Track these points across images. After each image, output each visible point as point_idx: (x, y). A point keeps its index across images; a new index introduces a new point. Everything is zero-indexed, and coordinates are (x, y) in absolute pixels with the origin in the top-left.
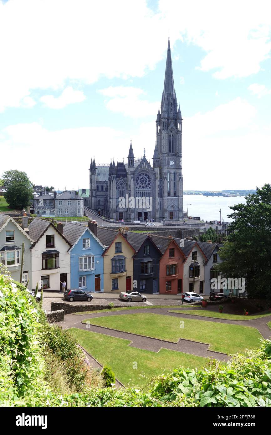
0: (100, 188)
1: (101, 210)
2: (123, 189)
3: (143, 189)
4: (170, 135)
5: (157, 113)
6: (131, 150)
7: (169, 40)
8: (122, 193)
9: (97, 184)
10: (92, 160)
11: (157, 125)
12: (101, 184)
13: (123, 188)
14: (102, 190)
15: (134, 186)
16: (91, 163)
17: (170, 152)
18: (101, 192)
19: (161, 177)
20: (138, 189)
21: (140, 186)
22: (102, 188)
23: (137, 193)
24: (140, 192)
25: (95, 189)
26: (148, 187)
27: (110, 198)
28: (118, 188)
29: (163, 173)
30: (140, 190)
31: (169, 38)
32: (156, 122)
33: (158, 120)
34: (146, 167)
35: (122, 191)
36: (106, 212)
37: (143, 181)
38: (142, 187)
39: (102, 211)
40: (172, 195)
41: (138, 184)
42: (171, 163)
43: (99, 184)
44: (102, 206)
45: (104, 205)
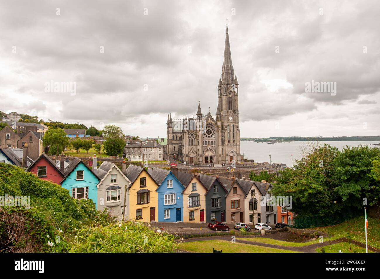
0: (175, 138)
1: (176, 155)
3: (208, 139)
4: (229, 97)
5: (219, 80)
6: (199, 108)
7: (227, 26)
8: (193, 142)
9: (173, 135)
10: (169, 117)
11: (219, 90)
12: (176, 135)
13: (193, 138)
14: (177, 139)
15: (202, 136)
16: (169, 119)
17: (229, 109)
18: (176, 141)
19: (223, 129)
20: (205, 139)
21: (206, 136)
22: (177, 138)
23: (204, 141)
24: (206, 141)
25: (171, 138)
26: (213, 137)
27: (183, 146)
28: (189, 138)
29: (224, 126)
32: (218, 87)
33: (220, 86)
34: (211, 122)
35: (193, 140)
36: (180, 157)
37: (209, 132)
38: (208, 137)
39: (177, 156)
40: (231, 143)
42: (231, 118)
43: (174, 135)
44: (177, 151)
45: (179, 150)
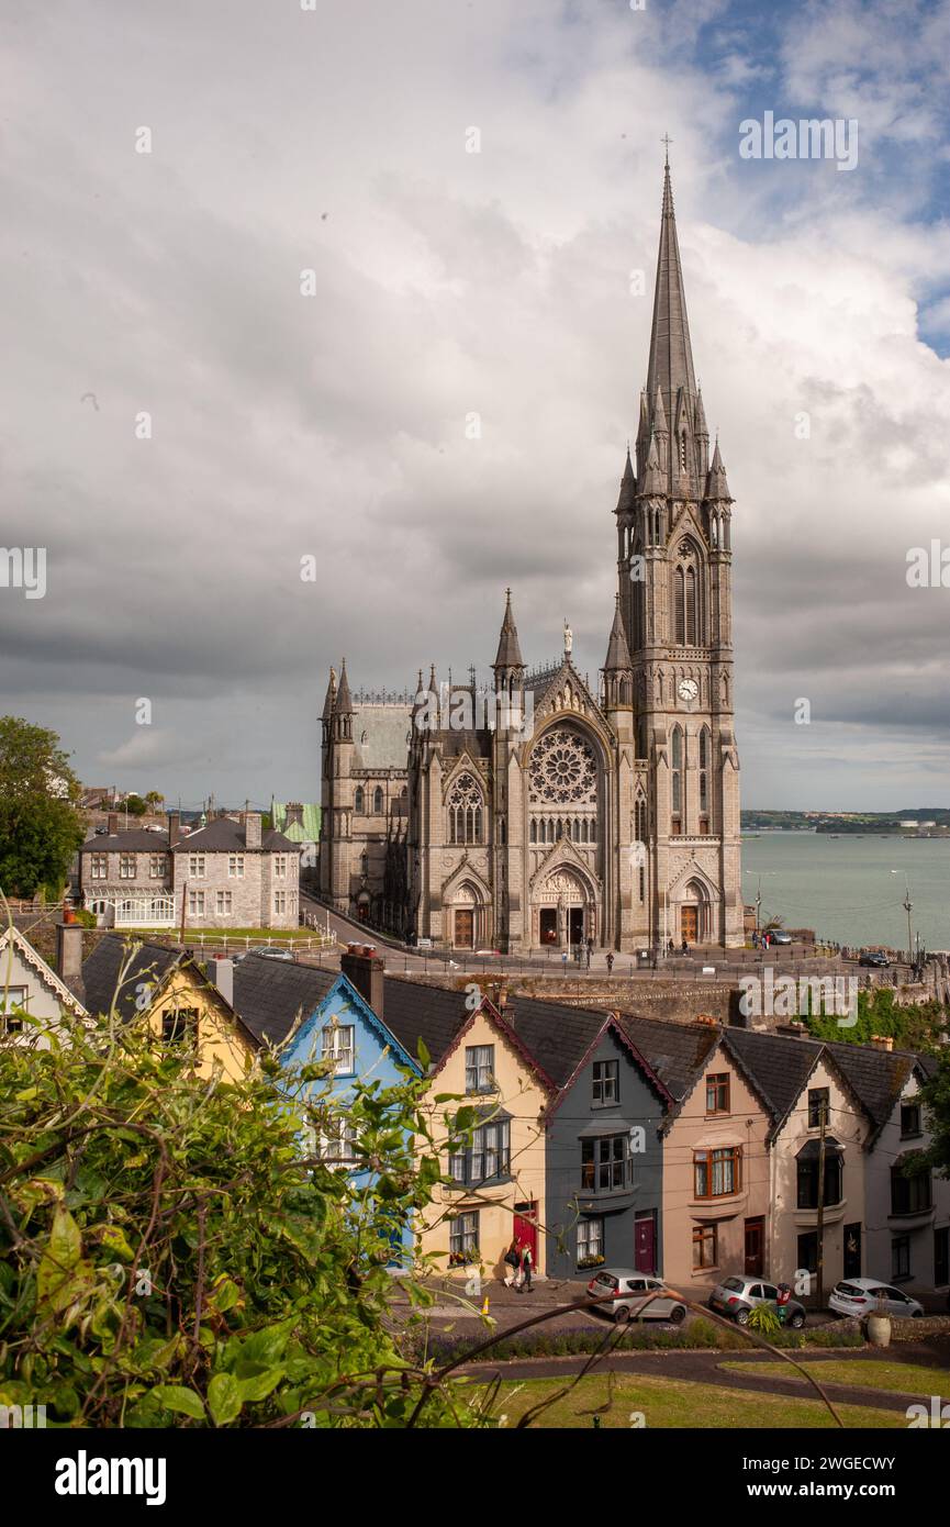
0: (369, 802)
1: (372, 898)
2: (474, 806)
3: (561, 807)
4: (679, 568)
5: (621, 473)
6: (508, 630)
7: (667, 177)
8: (470, 823)
9: (357, 782)
10: (332, 679)
11: (621, 527)
12: (374, 783)
13: (474, 799)
14: (378, 808)
15: (523, 790)
16: (331, 691)
17: (680, 639)
18: (373, 820)
19: (641, 751)
20: (537, 806)
21: (549, 793)
22: (378, 800)
23: (534, 821)
24: (547, 817)
25: (349, 805)
26: (586, 797)
27: (416, 847)
28: (449, 799)
29: (650, 735)
30: (548, 808)
31: (667, 168)
32: (617, 512)
33: (628, 503)
34: (576, 709)
35: (470, 815)
36: (396, 910)
37: (564, 767)
38: (556, 795)
39: (375, 904)
40: (690, 833)
41: (539, 782)
42: (689, 688)
43: (365, 783)
44: (379, 879)
45: (387, 874)
